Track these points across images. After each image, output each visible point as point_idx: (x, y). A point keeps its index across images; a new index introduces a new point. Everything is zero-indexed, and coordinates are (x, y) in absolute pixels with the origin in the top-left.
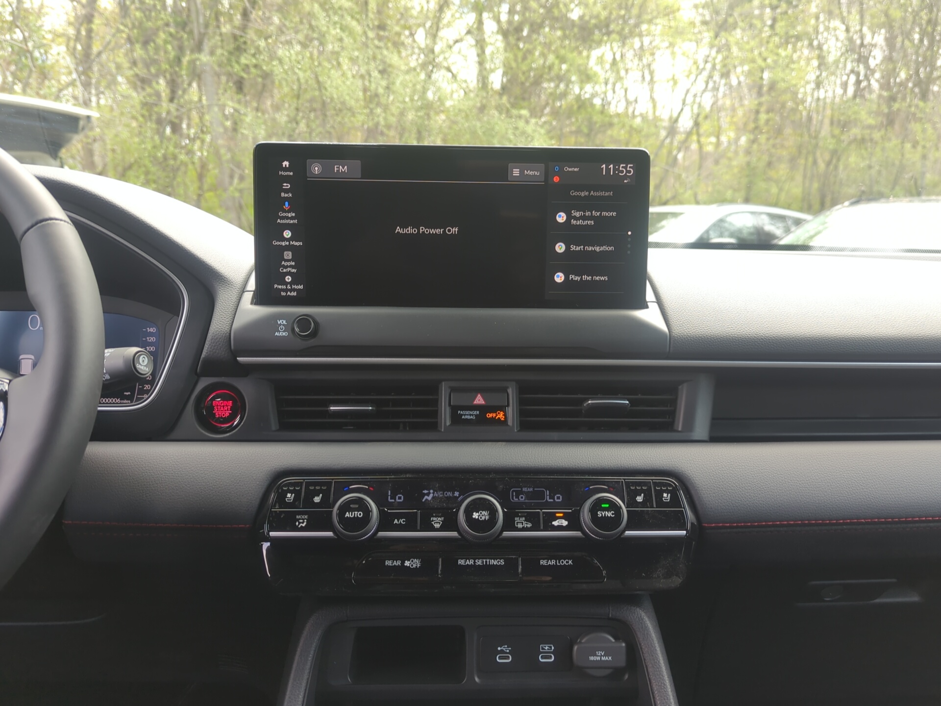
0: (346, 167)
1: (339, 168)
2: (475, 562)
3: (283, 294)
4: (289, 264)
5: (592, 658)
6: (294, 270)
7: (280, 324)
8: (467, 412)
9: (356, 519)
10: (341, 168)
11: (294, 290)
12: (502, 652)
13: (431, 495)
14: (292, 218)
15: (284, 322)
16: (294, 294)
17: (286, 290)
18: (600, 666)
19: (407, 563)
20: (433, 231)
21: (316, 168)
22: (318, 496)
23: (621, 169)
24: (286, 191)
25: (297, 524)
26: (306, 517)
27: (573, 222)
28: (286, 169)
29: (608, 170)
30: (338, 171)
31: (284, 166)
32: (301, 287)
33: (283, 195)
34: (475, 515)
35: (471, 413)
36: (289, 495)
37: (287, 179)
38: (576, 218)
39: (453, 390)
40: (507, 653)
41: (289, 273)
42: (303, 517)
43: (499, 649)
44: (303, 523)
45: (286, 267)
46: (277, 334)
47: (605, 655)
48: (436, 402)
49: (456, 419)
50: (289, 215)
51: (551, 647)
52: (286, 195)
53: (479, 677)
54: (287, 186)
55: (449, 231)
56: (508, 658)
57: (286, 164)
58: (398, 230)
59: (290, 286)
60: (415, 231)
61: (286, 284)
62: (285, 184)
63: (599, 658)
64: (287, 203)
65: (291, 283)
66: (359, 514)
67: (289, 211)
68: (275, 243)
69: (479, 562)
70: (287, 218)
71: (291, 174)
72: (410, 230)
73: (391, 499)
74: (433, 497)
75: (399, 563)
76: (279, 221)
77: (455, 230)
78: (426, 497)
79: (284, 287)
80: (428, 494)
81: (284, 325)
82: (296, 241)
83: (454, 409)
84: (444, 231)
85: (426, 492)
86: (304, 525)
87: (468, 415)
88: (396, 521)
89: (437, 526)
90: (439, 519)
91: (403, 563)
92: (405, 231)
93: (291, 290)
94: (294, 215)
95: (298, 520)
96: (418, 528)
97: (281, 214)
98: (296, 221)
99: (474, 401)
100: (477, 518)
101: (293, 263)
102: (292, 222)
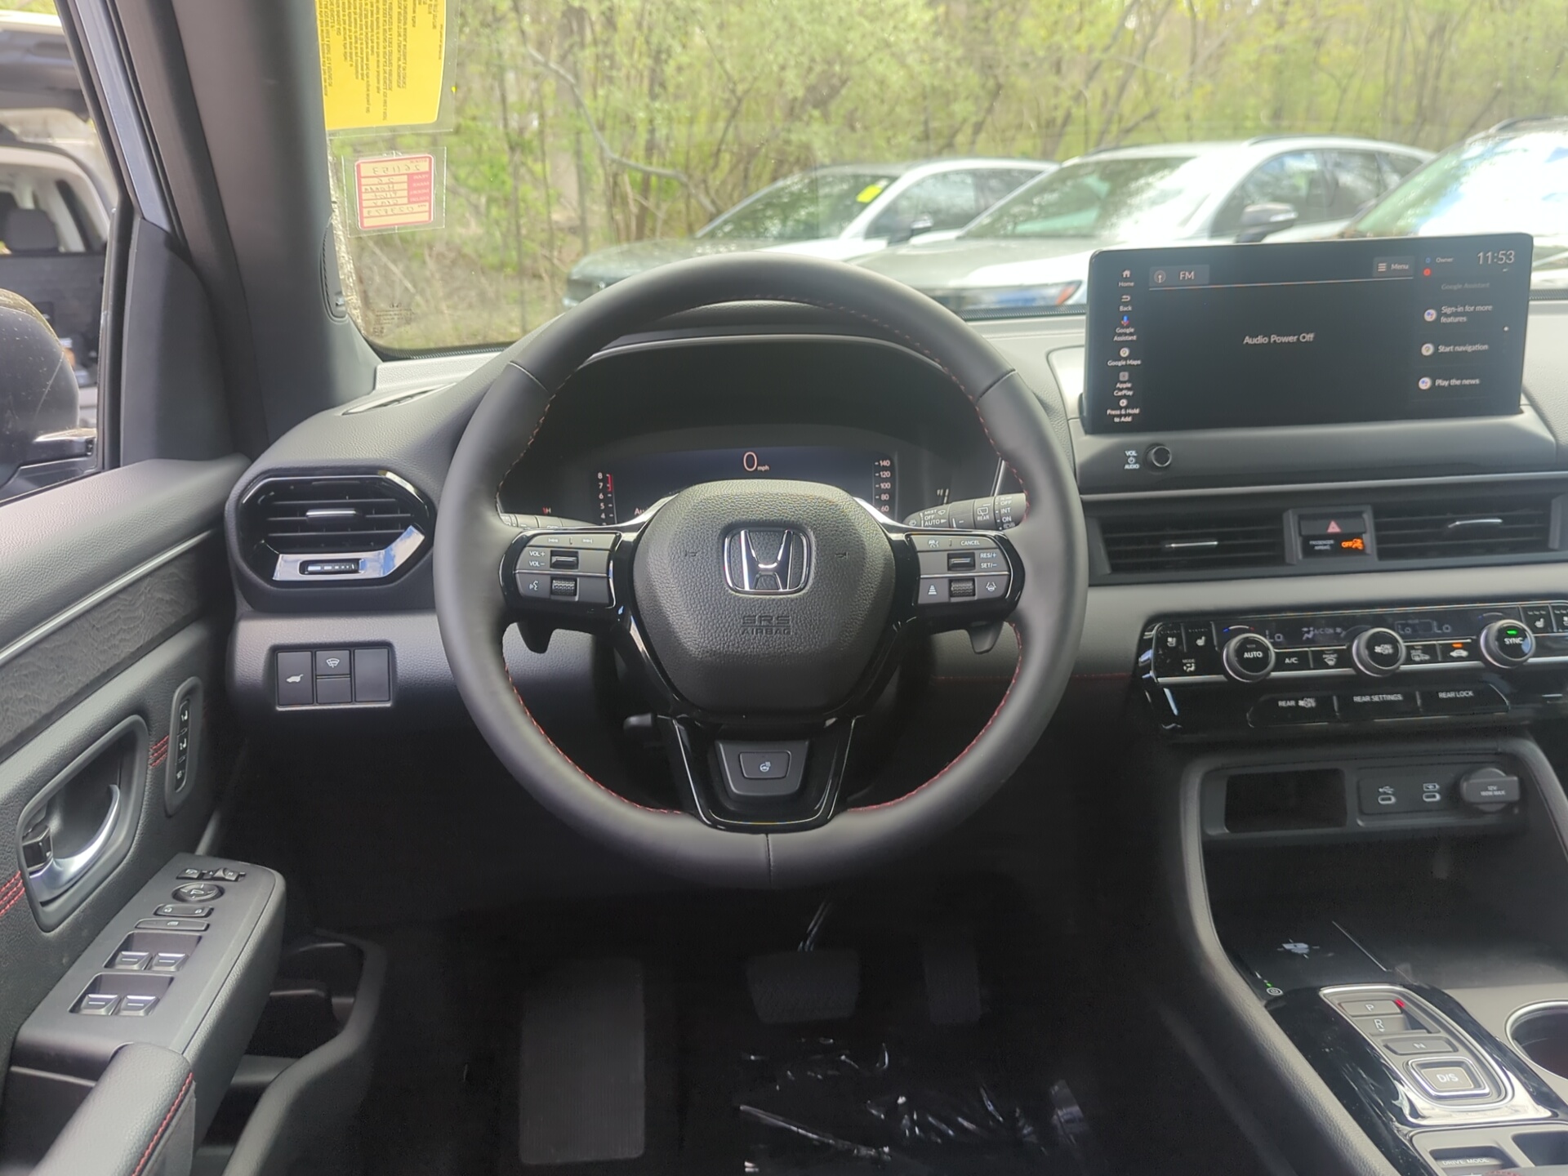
0: (1193, 273)
1: (1185, 274)
2: (1371, 699)
3: (1117, 420)
4: (1124, 386)
5: (1484, 793)
6: (1130, 393)
7: (1129, 456)
8: (1320, 542)
9: (1255, 659)
10: (1188, 275)
11: (1129, 415)
12: (1385, 793)
13: (1312, 633)
14: (1131, 334)
15: (1134, 453)
16: (1129, 419)
17: (1120, 416)
18: (1492, 801)
19: (1301, 703)
20: (1285, 339)
21: (1160, 277)
22: (1201, 638)
23: (1500, 256)
24: (1126, 304)
25: (1185, 668)
26: (1193, 661)
27: (1443, 320)
28: (1126, 280)
29: (1486, 258)
30: (1184, 277)
31: (1124, 276)
32: (1137, 411)
33: (1122, 308)
34: (1378, 649)
35: (1324, 542)
36: (1170, 639)
37: (1126, 290)
38: (1447, 316)
39: (1301, 518)
40: (1388, 794)
41: (1124, 397)
42: (1190, 661)
43: (1383, 790)
44: (1191, 667)
45: (1121, 390)
46: (1127, 467)
47: (1498, 790)
48: (1279, 533)
49: (1309, 551)
50: (1128, 331)
51: (1435, 786)
52: (1126, 309)
53: (1362, 821)
54: (1127, 298)
55: (1304, 337)
56: (1390, 799)
57: (1127, 273)
58: (1247, 340)
59: (1125, 413)
60: (1265, 340)
61: (1121, 408)
62: (1124, 297)
63: (1491, 793)
64: (1125, 318)
65: (1126, 408)
66: (1259, 654)
67: (1127, 327)
68: (1111, 363)
69: (1376, 699)
70: (1126, 334)
71: (1132, 284)
72: (1260, 340)
74: (1314, 635)
75: (1292, 703)
76: (1116, 338)
77: (1310, 337)
78: (1307, 635)
79: (1118, 412)
80: (1308, 632)
81: (1134, 457)
82: (1135, 359)
83: (1306, 540)
84: (1298, 339)
85: (1305, 629)
86: (1193, 669)
87: (1322, 545)
88: (1287, 661)
89: (1331, 663)
90: (1332, 656)
91: (1297, 703)
92: (1255, 341)
93: (1125, 415)
94: (1132, 330)
95: (1185, 664)
96: (1312, 666)
97: (1119, 330)
98: (1134, 338)
99: (1327, 529)
100: (1380, 651)
101: (1129, 385)
102: (1130, 338)
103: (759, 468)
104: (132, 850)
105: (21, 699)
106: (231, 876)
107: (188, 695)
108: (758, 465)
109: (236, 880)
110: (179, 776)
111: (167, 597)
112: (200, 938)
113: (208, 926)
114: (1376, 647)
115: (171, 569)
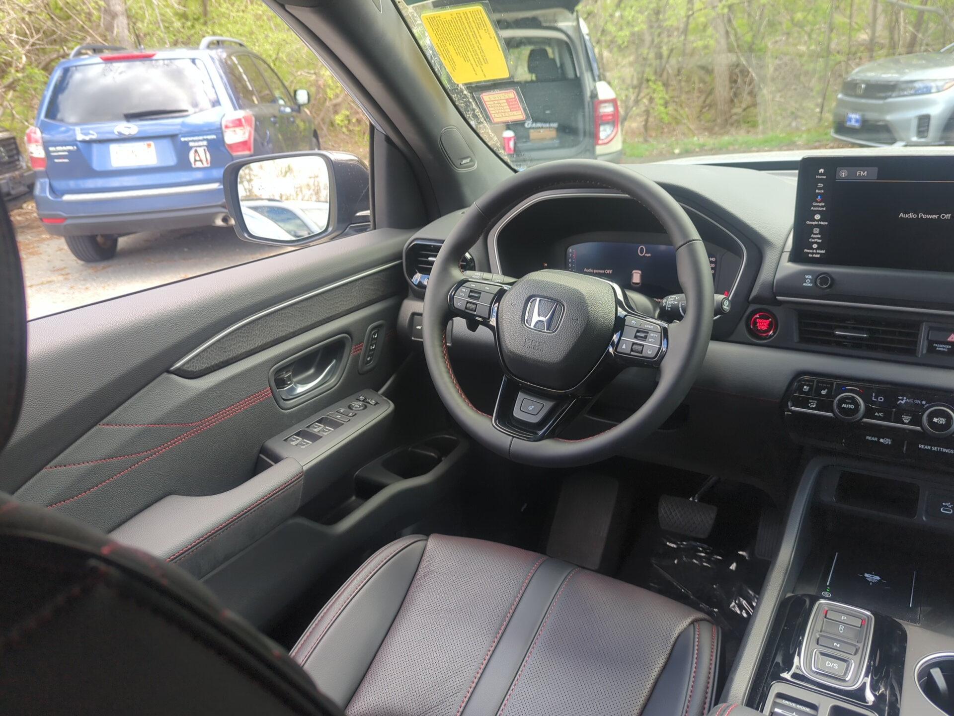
0: (866, 172)
1: (860, 173)
2: (931, 448)
3: (810, 255)
4: (816, 236)
6: (820, 241)
7: (807, 279)
8: (941, 346)
9: (850, 409)
10: (862, 173)
11: (818, 253)
12: (946, 506)
13: (904, 401)
14: (822, 207)
15: (810, 277)
16: (818, 256)
17: (813, 253)
19: (882, 440)
20: (929, 217)
21: (843, 174)
22: (825, 390)
24: (820, 189)
25: (809, 405)
26: (816, 402)
28: (821, 174)
30: (859, 175)
31: (820, 172)
32: (823, 252)
33: (817, 191)
34: (935, 420)
35: (945, 346)
36: (805, 387)
37: (821, 181)
39: (931, 328)
40: (949, 508)
41: (816, 243)
42: (814, 401)
43: (944, 504)
44: (813, 405)
45: (814, 238)
46: (804, 284)
48: (916, 335)
49: (931, 349)
50: (820, 204)
52: (819, 191)
53: (926, 518)
54: (821, 185)
55: (943, 216)
56: (950, 511)
57: (822, 171)
58: (902, 215)
59: (816, 252)
60: (915, 216)
61: (813, 249)
62: (819, 184)
64: (819, 197)
65: (816, 249)
66: (852, 407)
67: (820, 202)
68: (808, 222)
69: (935, 449)
70: (819, 206)
71: (825, 177)
72: (911, 216)
73: (875, 398)
74: (906, 402)
75: (876, 439)
76: (812, 208)
77: (948, 216)
78: (900, 401)
79: (811, 251)
80: (902, 400)
81: (810, 279)
82: (824, 221)
83: (931, 343)
84: (939, 217)
85: (900, 398)
86: (814, 406)
87: (941, 348)
88: (876, 414)
89: (906, 421)
90: (908, 417)
91: (879, 439)
92: (907, 216)
93: (816, 254)
94: (823, 204)
95: (810, 403)
96: (892, 420)
97: (814, 204)
98: (824, 209)
99: (948, 338)
100: (936, 421)
101: (819, 236)
102: (821, 209)
103: (646, 255)
104: (338, 385)
105: (280, 326)
106: (373, 402)
107: (377, 327)
108: (646, 253)
109: (375, 405)
110: (368, 359)
111: (373, 288)
112: (343, 424)
113: (350, 420)
114: (935, 419)
115: (376, 276)
